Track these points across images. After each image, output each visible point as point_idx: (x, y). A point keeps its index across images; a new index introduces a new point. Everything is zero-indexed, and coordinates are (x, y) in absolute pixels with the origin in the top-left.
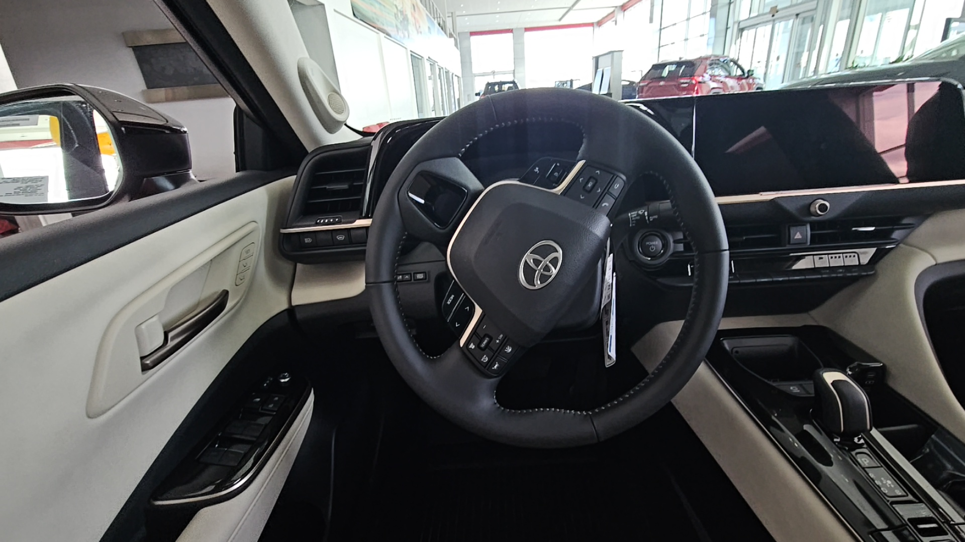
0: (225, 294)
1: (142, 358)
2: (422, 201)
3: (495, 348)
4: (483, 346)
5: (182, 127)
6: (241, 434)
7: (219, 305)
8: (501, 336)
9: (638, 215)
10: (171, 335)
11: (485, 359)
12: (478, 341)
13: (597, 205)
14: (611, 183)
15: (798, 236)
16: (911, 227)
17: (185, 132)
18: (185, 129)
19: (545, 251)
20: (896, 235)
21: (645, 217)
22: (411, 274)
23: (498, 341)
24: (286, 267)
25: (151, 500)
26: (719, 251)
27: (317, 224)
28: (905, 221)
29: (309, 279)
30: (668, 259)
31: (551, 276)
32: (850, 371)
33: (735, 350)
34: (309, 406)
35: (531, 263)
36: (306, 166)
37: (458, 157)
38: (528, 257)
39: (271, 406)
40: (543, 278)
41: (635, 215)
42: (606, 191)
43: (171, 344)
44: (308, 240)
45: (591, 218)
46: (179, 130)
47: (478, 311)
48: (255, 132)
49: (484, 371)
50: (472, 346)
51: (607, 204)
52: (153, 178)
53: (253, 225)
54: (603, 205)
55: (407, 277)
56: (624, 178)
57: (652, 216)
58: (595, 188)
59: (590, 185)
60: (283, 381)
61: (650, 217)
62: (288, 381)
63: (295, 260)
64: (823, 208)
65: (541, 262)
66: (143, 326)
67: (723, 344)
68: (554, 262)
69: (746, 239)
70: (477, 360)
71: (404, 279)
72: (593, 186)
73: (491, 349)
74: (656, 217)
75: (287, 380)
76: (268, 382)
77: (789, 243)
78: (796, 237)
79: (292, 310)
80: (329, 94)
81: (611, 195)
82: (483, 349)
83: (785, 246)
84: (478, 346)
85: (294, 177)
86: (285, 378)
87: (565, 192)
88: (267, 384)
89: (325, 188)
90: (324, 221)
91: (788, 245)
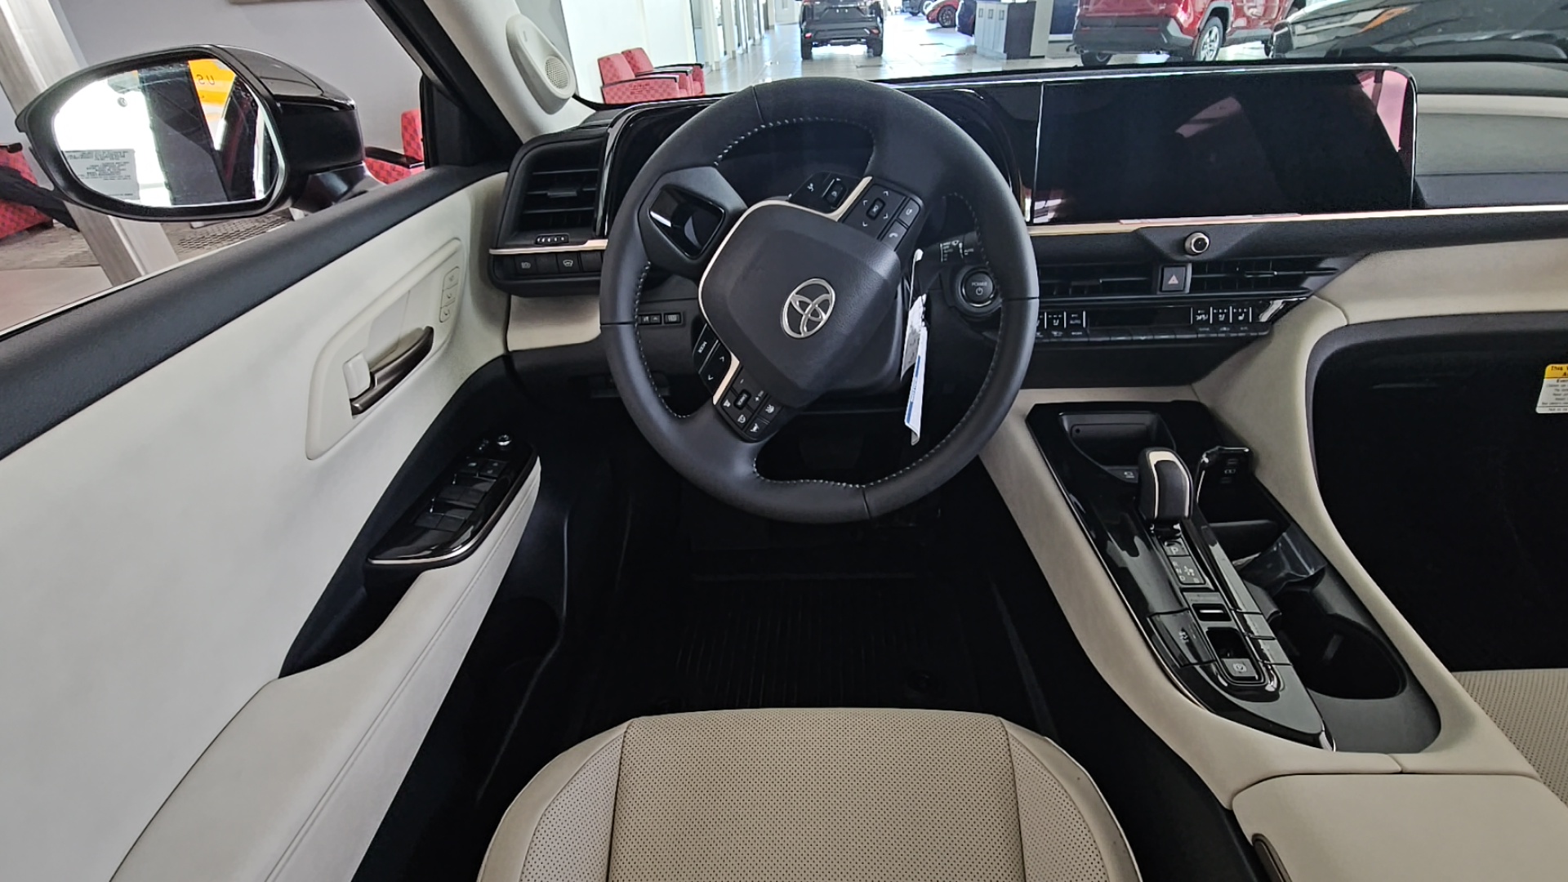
0: (430, 331)
1: (352, 400)
2: (668, 224)
3: (754, 407)
4: (739, 403)
5: (347, 100)
6: (458, 500)
7: (422, 347)
8: (762, 393)
9: (951, 246)
10: (377, 376)
11: (742, 419)
12: (735, 398)
13: (882, 236)
14: (902, 208)
15: (1174, 280)
16: (1332, 272)
17: (353, 106)
18: (352, 102)
19: (811, 292)
20: (1310, 283)
21: (959, 249)
22: (660, 315)
23: (757, 399)
24: (498, 298)
25: (369, 560)
26: (1025, 299)
27: (537, 244)
28: (1327, 263)
29: (532, 317)
31: (819, 323)
32: (1207, 457)
33: (1076, 427)
34: (534, 479)
35: (797, 306)
36: (520, 161)
37: (714, 166)
38: (793, 298)
39: (490, 472)
40: (811, 324)
41: (948, 247)
42: (896, 219)
43: (378, 387)
44: (525, 265)
45: (874, 253)
46: (346, 105)
47: (735, 363)
48: (450, 113)
49: (742, 434)
50: (727, 404)
51: (896, 235)
52: (319, 174)
53: (456, 244)
54: (891, 235)
55: (655, 318)
56: (920, 202)
57: (967, 248)
58: (881, 215)
59: (875, 210)
60: (502, 444)
61: (965, 251)
62: (508, 445)
63: (510, 291)
64: (1200, 244)
65: (809, 304)
66: (350, 364)
67: (1062, 420)
68: (824, 305)
69: (1103, 282)
70: (733, 420)
71: (652, 321)
72: (879, 211)
73: (749, 408)
74: (972, 250)
75: (506, 443)
76: (483, 445)
77: (1161, 290)
78: (1171, 282)
79: (508, 357)
80: (548, 58)
81: (902, 223)
82: (740, 408)
83: (1156, 294)
84: (735, 404)
85: (505, 175)
86: (504, 441)
87: (844, 219)
88: (483, 448)
89: (546, 194)
90: (546, 240)
91: (1159, 293)
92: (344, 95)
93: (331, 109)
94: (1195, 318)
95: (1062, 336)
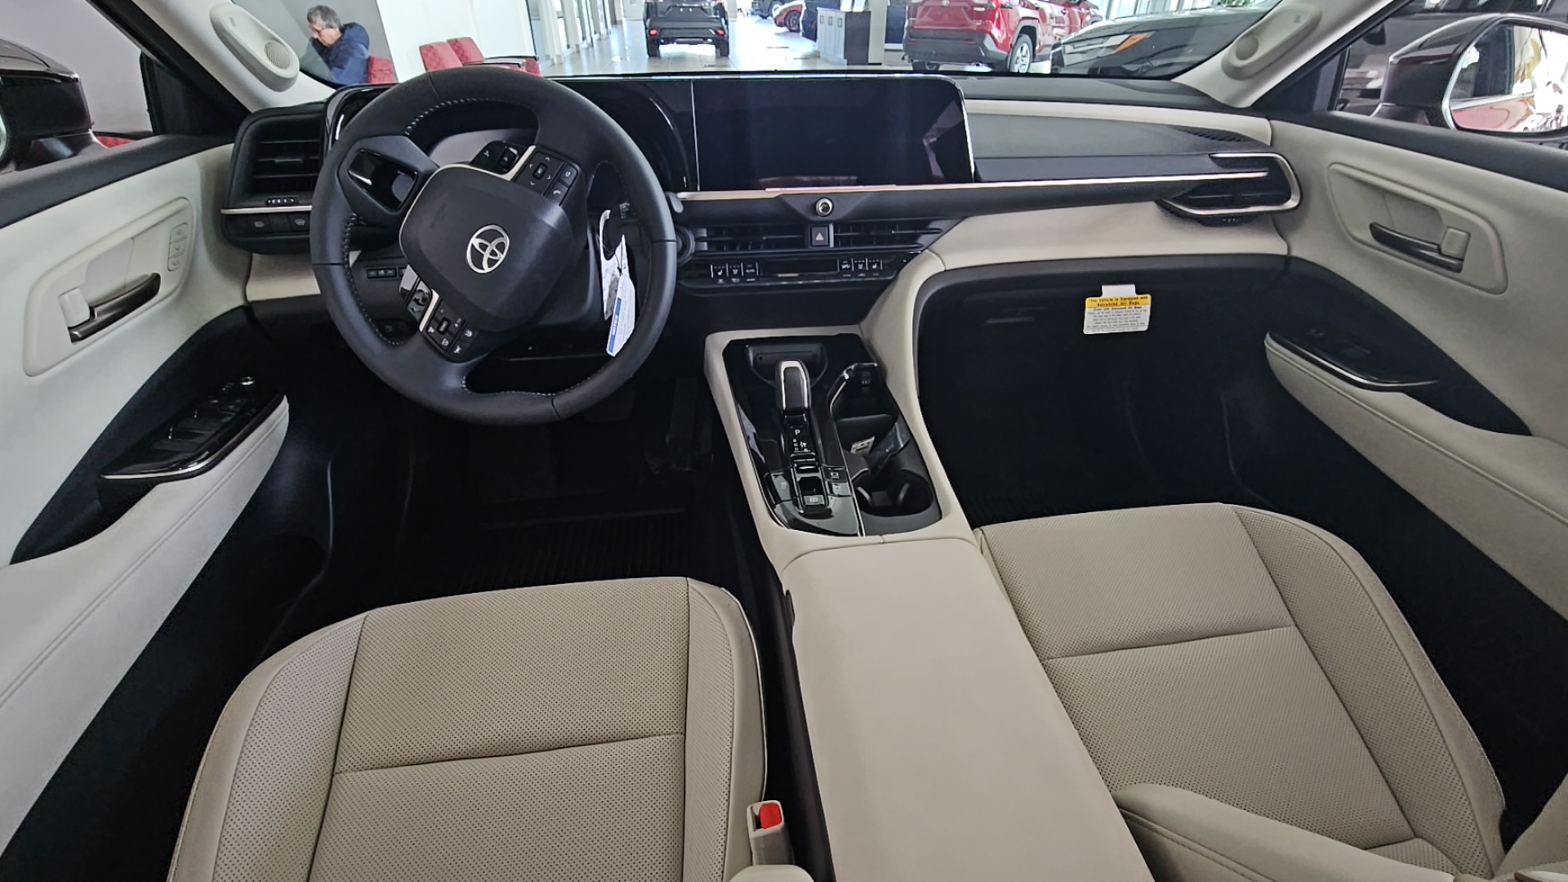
0: (155, 280)
1: (70, 329)
2: (368, 182)
3: (455, 332)
4: (442, 329)
5: (72, 73)
6: (198, 429)
7: (147, 290)
8: (460, 320)
10: (96, 311)
11: (445, 343)
12: (450, 328)
13: (548, 193)
14: (563, 170)
15: (820, 237)
16: (939, 232)
17: (77, 79)
18: (76, 76)
19: (489, 236)
20: (924, 239)
22: (395, 269)
23: (456, 325)
24: (240, 256)
25: (102, 476)
26: (663, 241)
27: (268, 205)
28: (934, 225)
29: (268, 273)
30: (690, 258)
31: (498, 261)
32: (847, 372)
33: (760, 356)
34: (281, 413)
35: (477, 247)
36: (246, 131)
37: (406, 135)
38: (475, 241)
39: (232, 407)
40: (491, 263)
42: (559, 180)
43: (98, 319)
44: (258, 224)
45: (544, 208)
46: (69, 78)
47: (436, 296)
48: (174, 89)
49: (447, 355)
50: (431, 330)
51: (559, 192)
52: (42, 140)
53: (182, 202)
54: (555, 192)
55: (390, 272)
56: (577, 167)
58: (545, 175)
59: (540, 171)
60: (245, 384)
62: (251, 385)
63: (251, 249)
64: (826, 208)
65: (487, 246)
66: (66, 297)
67: (748, 351)
68: (501, 247)
69: (766, 239)
70: (438, 344)
71: (387, 275)
72: (543, 173)
73: (451, 333)
75: (249, 383)
76: (227, 386)
77: (811, 245)
78: (818, 239)
79: (249, 308)
80: (266, 42)
81: (564, 183)
82: (443, 333)
83: (808, 248)
84: (438, 330)
85: (232, 145)
86: (247, 381)
87: (515, 179)
88: (227, 389)
89: (273, 162)
90: (276, 202)
91: (810, 247)
92: (66, 68)
93: (54, 82)
94: (841, 267)
95: (740, 282)
